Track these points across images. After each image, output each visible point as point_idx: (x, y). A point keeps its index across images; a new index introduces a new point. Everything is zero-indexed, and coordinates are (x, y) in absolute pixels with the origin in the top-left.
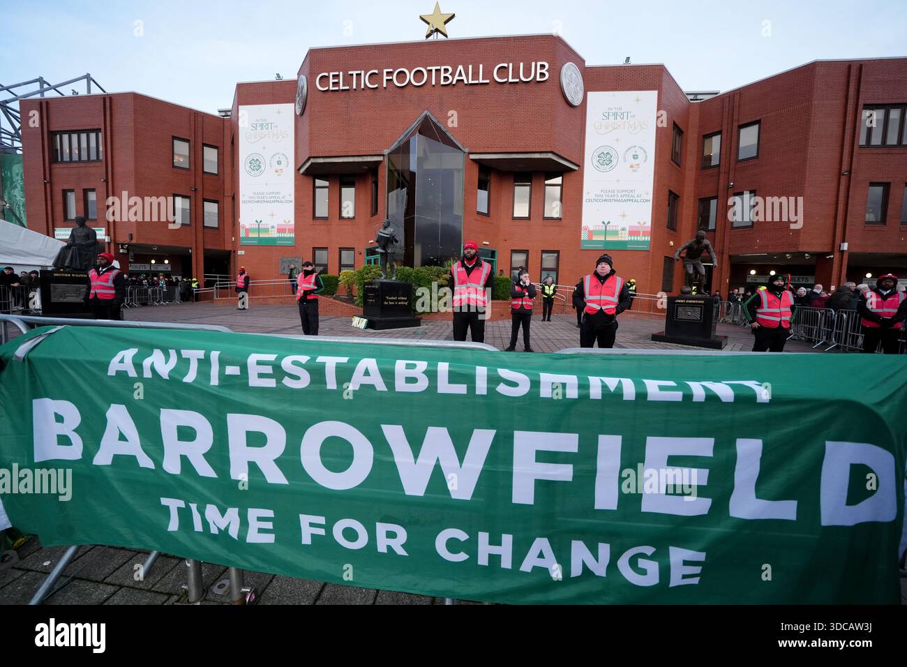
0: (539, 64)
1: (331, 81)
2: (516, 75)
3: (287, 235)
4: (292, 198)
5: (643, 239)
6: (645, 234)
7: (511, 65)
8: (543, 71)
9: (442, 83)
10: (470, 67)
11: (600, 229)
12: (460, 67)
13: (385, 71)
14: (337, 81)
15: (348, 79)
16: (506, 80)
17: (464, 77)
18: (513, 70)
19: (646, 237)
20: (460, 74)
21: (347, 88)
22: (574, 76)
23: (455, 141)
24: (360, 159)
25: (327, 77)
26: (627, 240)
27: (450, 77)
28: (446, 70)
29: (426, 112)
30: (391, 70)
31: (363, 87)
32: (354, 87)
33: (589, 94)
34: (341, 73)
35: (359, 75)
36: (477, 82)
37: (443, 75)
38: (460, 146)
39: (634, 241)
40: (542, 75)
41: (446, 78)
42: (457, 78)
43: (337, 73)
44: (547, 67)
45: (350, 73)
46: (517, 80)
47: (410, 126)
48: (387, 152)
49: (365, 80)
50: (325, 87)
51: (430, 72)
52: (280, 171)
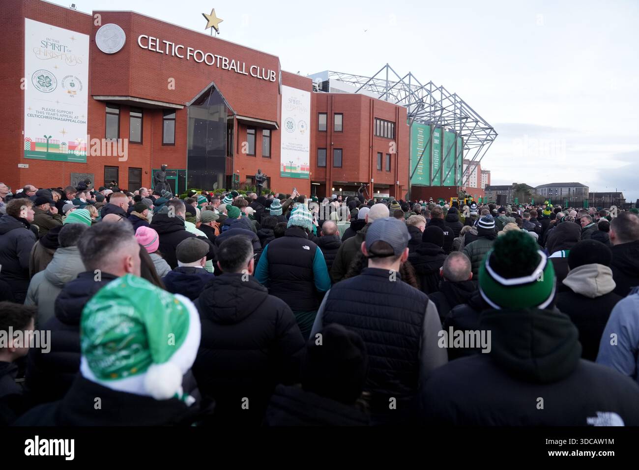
0: (271, 71)
1: (150, 43)
2: (261, 74)
4: (86, 119)
5: (306, 172)
6: (307, 170)
7: (259, 68)
8: (273, 76)
9: (223, 67)
10: (238, 62)
12: (233, 61)
13: (189, 48)
14: (154, 44)
15: (163, 46)
16: (256, 76)
17: (235, 68)
18: (259, 71)
20: (233, 65)
21: (162, 52)
23: (229, 106)
25: (148, 39)
26: (300, 172)
27: (228, 66)
28: (226, 60)
29: (213, 84)
30: (193, 49)
31: (173, 54)
32: (167, 53)
34: (158, 40)
35: (170, 45)
36: (242, 72)
37: (223, 63)
40: (273, 78)
41: (225, 65)
42: (231, 67)
43: (155, 39)
44: (275, 74)
45: (164, 41)
46: (262, 78)
47: (203, 90)
48: (188, 104)
49: (175, 50)
50: (146, 46)
51: (216, 58)
52: (73, 93)
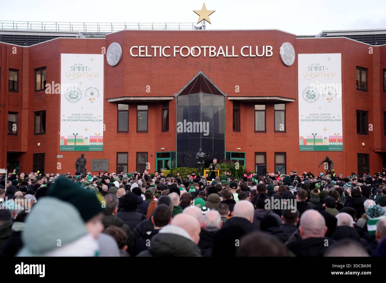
0: (267, 47)
1: (140, 51)
2: (254, 52)
3: (98, 144)
4: (102, 118)
5: (338, 144)
6: (339, 141)
7: (251, 47)
8: (270, 51)
9: (210, 56)
10: (227, 47)
11: (311, 138)
12: (221, 47)
13: (175, 47)
14: (144, 51)
15: (151, 51)
16: (248, 55)
17: (223, 53)
18: (252, 49)
19: (340, 143)
20: (221, 51)
21: (151, 56)
22: (288, 48)
23: (219, 90)
24: (158, 99)
25: (138, 49)
26: (328, 144)
27: (215, 53)
28: (212, 49)
29: (200, 72)
30: (179, 47)
31: (161, 56)
32: (155, 56)
33: (299, 55)
34: (147, 47)
35: (158, 49)
36: (231, 56)
37: (210, 51)
38: (222, 92)
39: (333, 145)
40: (269, 53)
41: (213, 53)
42: (219, 53)
43: (144, 47)
44: (272, 49)
45: (152, 47)
46: (255, 56)
47: (191, 79)
48: (176, 95)
49: (162, 52)
50: (136, 54)
51: (202, 49)
52: (93, 100)
